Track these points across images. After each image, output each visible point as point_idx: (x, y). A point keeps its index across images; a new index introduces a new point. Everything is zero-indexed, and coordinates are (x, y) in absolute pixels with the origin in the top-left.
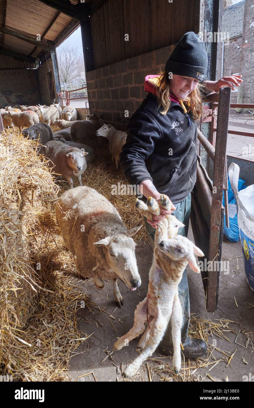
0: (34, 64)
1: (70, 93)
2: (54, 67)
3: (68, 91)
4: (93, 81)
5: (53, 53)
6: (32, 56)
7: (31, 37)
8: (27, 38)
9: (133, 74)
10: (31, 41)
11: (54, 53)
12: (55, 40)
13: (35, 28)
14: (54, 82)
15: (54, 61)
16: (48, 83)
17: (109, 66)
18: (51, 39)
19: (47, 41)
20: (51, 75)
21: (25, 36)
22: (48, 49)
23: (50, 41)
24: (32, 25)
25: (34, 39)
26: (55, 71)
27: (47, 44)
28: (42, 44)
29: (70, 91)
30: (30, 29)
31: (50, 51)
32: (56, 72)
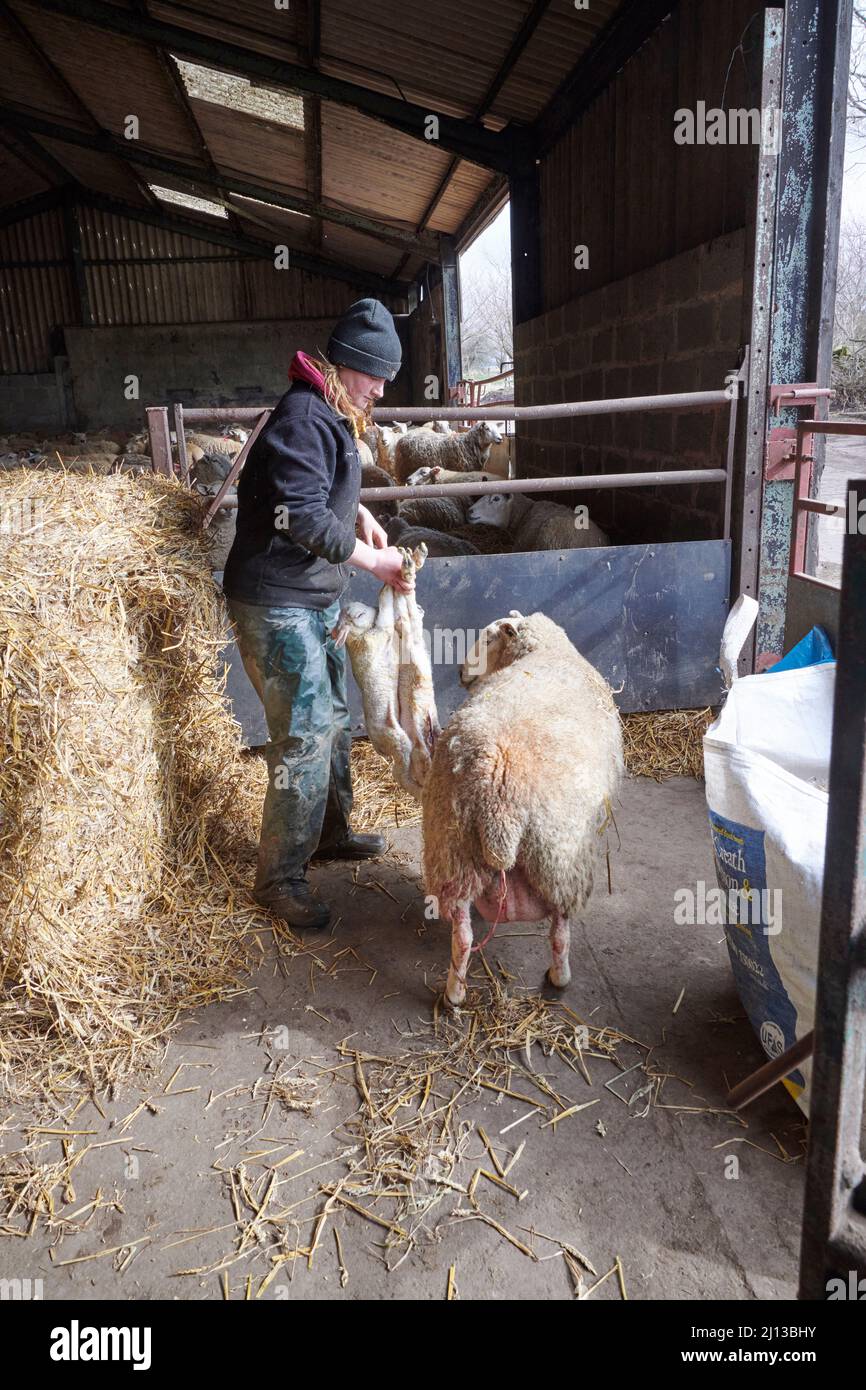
0: (404, 302)
1: (480, 388)
2: (448, 311)
3: (476, 383)
4: (527, 352)
5: (448, 270)
6: (400, 278)
7: (389, 226)
8: (378, 230)
9: (615, 332)
10: (390, 238)
11: (453, 269)
12: (457, 232)
13: (399, 200)
14: (445, 354)
15: (451, 292)
16: (432, 356)
17: (563, 308)
18: (445, 230)
19: (434, 235)
20: (438, 332)
21: (374, 223)
22: (436, 259)
23: (445, 234)
24: (390, 193)
25: (397, 231)
26: (450, 322)
27: (435, 244)
28: (419, 243)
29: (480, 383)
30: (388, 205)
31: (440, 263)
32: (452, 324)
